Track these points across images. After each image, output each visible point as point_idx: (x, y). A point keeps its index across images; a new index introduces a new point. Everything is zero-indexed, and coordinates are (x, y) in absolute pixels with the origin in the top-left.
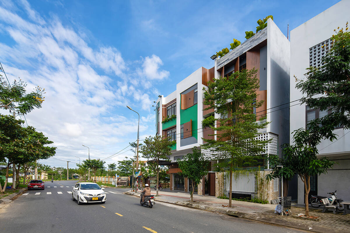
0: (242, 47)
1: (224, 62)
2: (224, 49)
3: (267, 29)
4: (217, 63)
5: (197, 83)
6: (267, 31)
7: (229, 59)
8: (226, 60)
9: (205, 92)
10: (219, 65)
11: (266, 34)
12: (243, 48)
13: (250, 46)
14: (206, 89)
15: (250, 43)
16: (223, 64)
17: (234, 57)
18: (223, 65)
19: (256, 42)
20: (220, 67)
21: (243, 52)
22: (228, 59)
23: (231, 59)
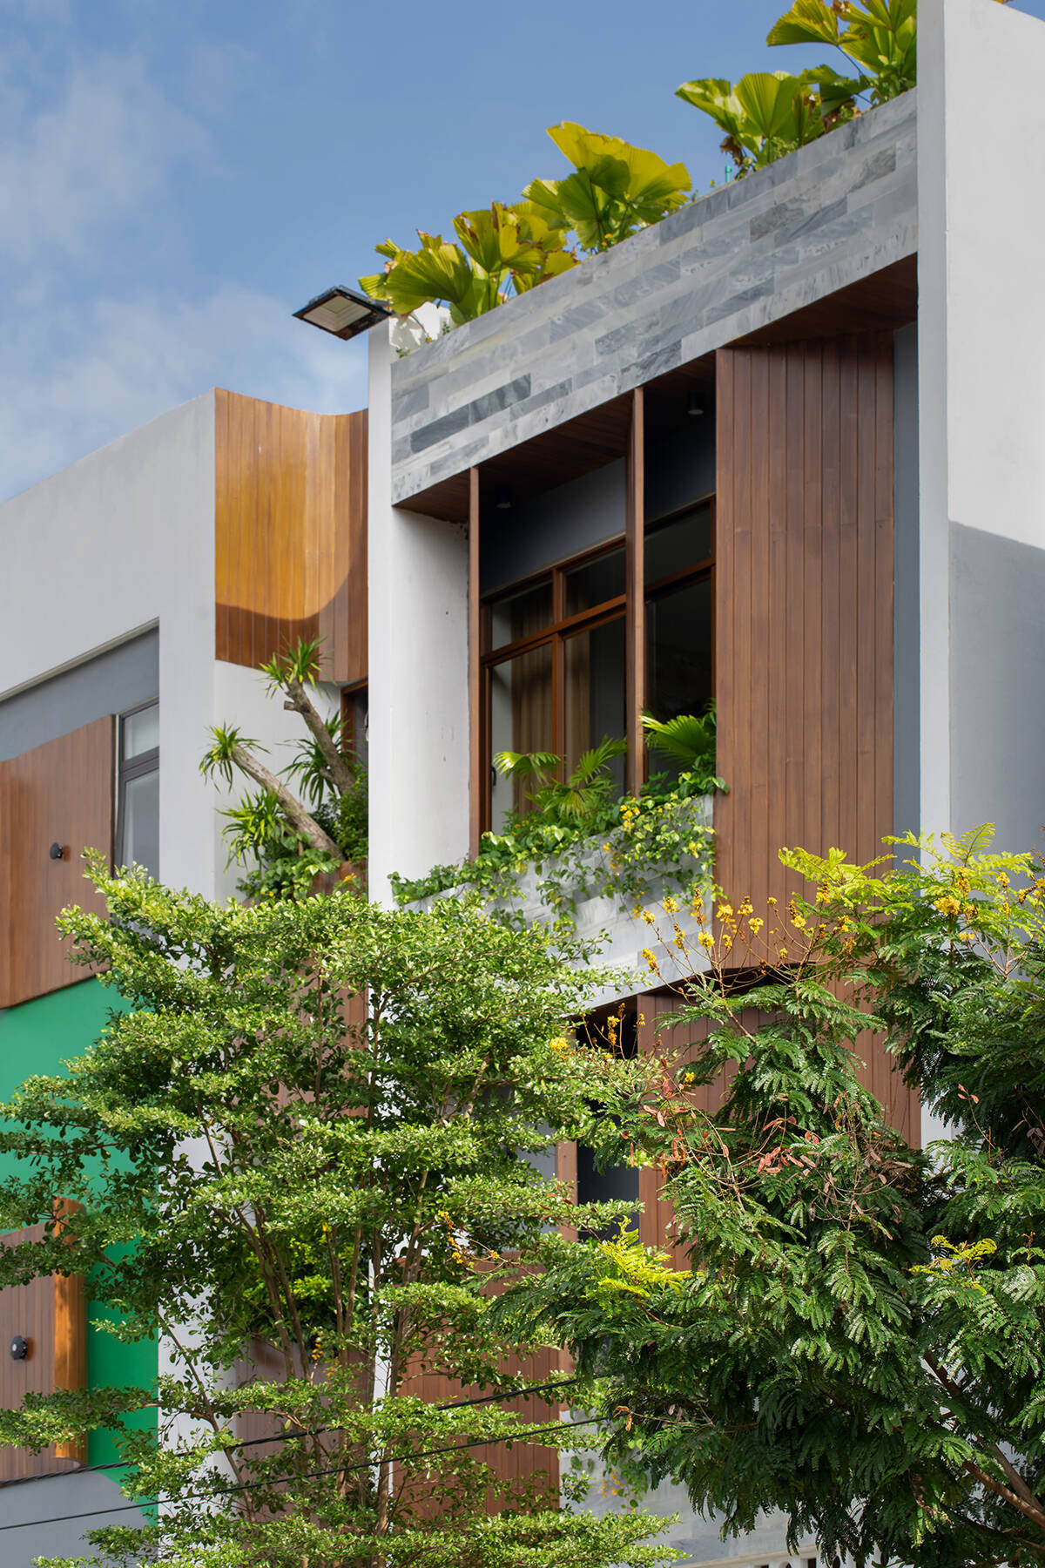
0: (669, 271)
1: (476, 412)
2: (479, 217)
3: (912, 119)
4: (396, 397)
5: (150, 633)
6: (912, 149)
7: (535, 391)
8: (500, 394)
9: (246, 790)
10: (422, 439)
11: (907, 195)
12: (678, 288)
13: (756, 294)
14: (257, 758)
15: (746, 243)
16: (460, 439)
17: (587, 377)
18: (469, 451)
19: (813, 250)
20: (434, 468)
21: (676, 347)
22: (521, 388)
23: (548, 396)
